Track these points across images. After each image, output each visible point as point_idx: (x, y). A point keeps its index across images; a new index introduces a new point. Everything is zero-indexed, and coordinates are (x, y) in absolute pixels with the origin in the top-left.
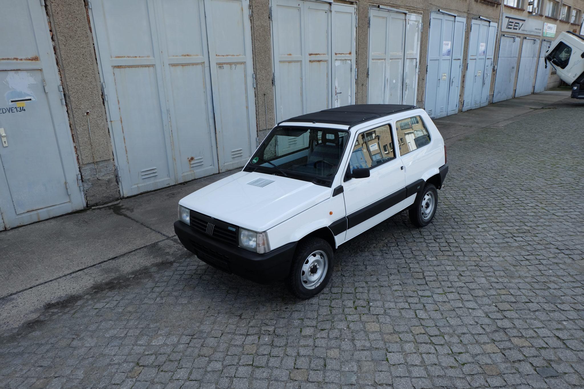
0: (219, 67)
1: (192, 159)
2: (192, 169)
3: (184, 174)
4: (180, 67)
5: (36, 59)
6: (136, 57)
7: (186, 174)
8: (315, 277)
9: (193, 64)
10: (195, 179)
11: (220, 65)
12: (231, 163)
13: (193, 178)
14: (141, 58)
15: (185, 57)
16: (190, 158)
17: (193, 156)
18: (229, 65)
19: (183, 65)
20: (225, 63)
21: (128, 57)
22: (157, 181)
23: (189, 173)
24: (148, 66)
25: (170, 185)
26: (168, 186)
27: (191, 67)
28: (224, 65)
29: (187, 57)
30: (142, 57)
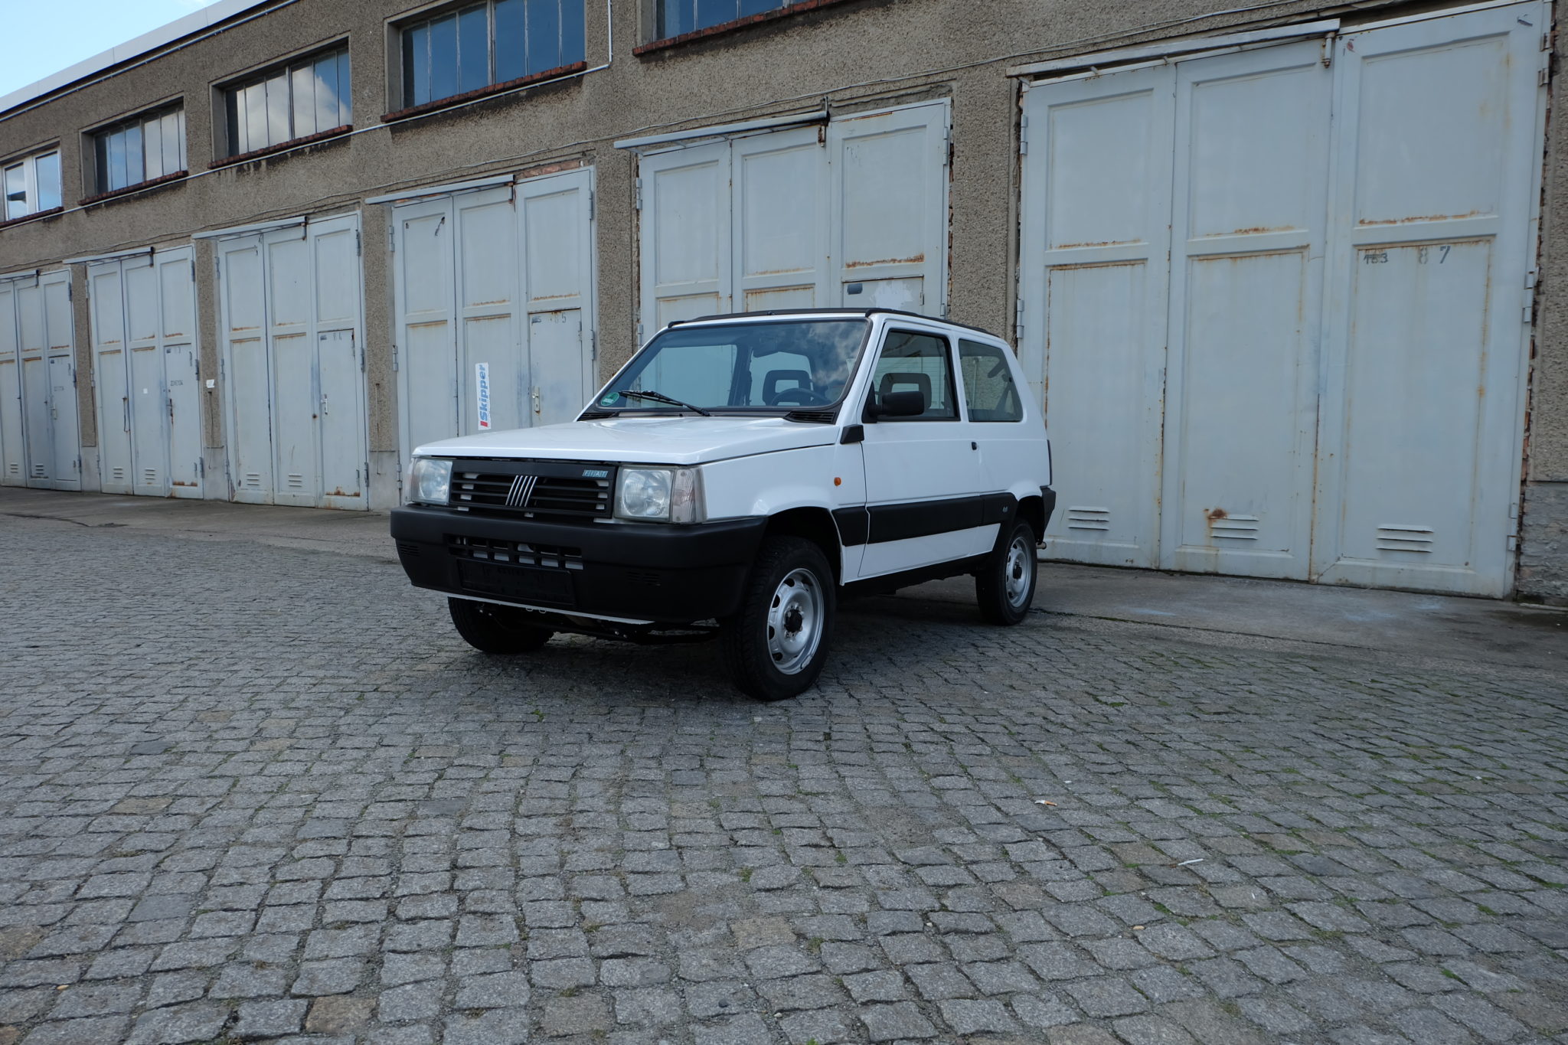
0: (1367, 257)
1: (1219, 514)
2: (1214, 542)
3: (1183, 550)
4: (1226, 264)
5: (920, 258)
6: (1105, 243)
7: (1189, 550)
8: (803, 635)
9: (1270, 253)
10: (1217, 575)
11: (1371, 252)
12: (1369, 564)
13: (1210, 569)
14: (1117, 246)
15: (1245, 236)
16: (1211, 511)
17: (1223, 507)
18: (1412, 252)
19: (1235, 256)
20: (1392, 245)
21: (1088, 245)
22: (1105, 544)
23: (1203, 551)
24: (1131, 262)
25: (1135, 564)
26: (1129, 564)
27: (1262, 261)
28: (1388, 251)
29: (1252, 235)
30: (1120, 243)
